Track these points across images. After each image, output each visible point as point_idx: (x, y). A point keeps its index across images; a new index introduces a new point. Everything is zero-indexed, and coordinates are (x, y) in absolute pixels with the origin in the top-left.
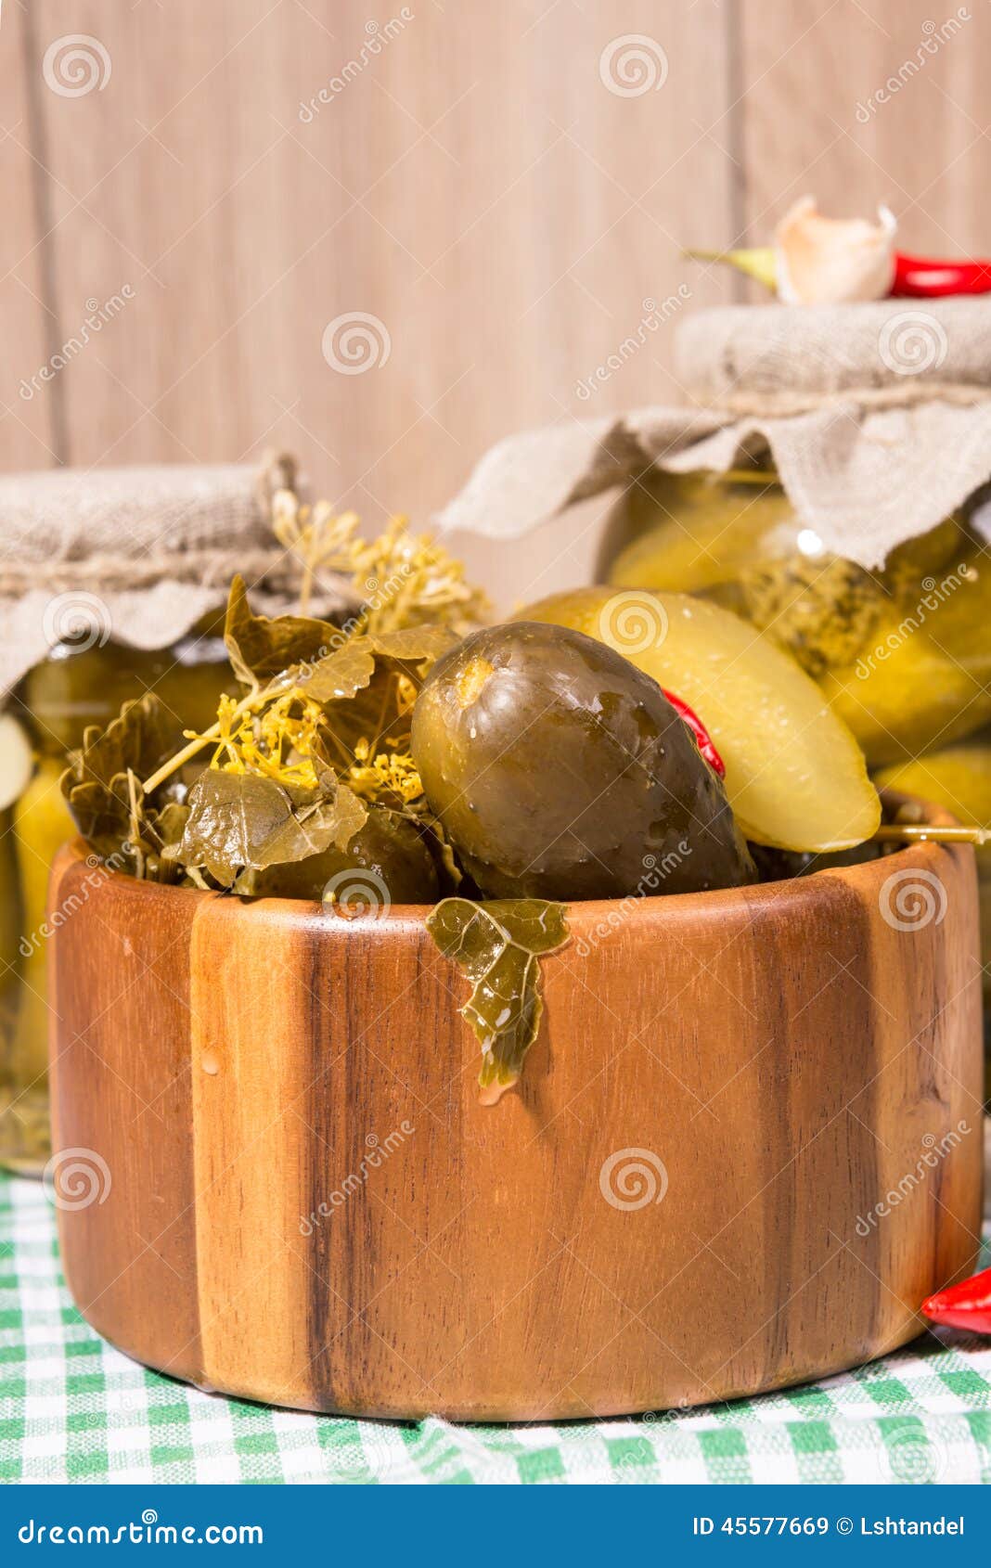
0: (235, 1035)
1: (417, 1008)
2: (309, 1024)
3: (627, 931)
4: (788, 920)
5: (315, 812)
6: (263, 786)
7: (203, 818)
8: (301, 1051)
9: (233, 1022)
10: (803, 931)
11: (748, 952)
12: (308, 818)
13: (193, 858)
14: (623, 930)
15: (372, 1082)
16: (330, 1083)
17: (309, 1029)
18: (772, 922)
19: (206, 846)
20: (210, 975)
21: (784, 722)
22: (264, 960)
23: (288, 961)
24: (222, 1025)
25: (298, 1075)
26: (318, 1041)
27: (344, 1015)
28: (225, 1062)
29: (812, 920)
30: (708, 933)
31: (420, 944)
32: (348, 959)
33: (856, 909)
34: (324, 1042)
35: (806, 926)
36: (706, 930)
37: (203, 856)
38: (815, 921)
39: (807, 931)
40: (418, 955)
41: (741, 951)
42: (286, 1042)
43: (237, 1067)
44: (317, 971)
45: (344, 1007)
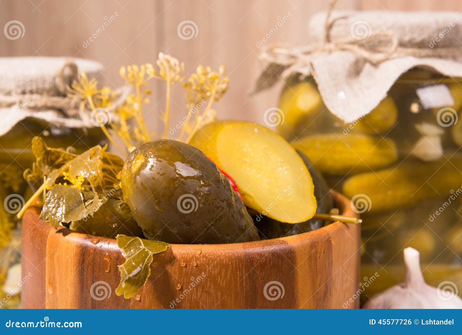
0: (58, 280)
1: (116, 279)
2: (80, 280)
3: (194, 258)
4: (260, 257)
5: (93, 201)
6: (74, 192)
7: (50, 203)
8: (77, 290)
9: (57, 276)
10: (266, 262)
11: (242, 269)
12: (90, 204)
13: (45, 217)
14: (193, 257)
15: (100, 304)
16: (86, 303)
17: (80, 282)
18: (253, 257)
19: (50, 214)
20: (52, 258)
21: (286, 172)
22: (67, 255)
23: (74, 256)
24: (54, 276)
25: (76, 298)
26: (83, 287)
27: (92, 279)
28: (54, 290)
29: (270, 257)
30: (226, 261)
31: (118, 256)
32: (93, 259)
33: (290, 253)
34: (85, 287)
35: (268, 259)
36: (226, 259)
37: (48, 217)
38: (271, 258)
39: (268, 262)
40: (117, 260)
41: (239, 268)
42: (73, 286)
43: (58, 293)
44: (83, 261)
45: (92, 276)
